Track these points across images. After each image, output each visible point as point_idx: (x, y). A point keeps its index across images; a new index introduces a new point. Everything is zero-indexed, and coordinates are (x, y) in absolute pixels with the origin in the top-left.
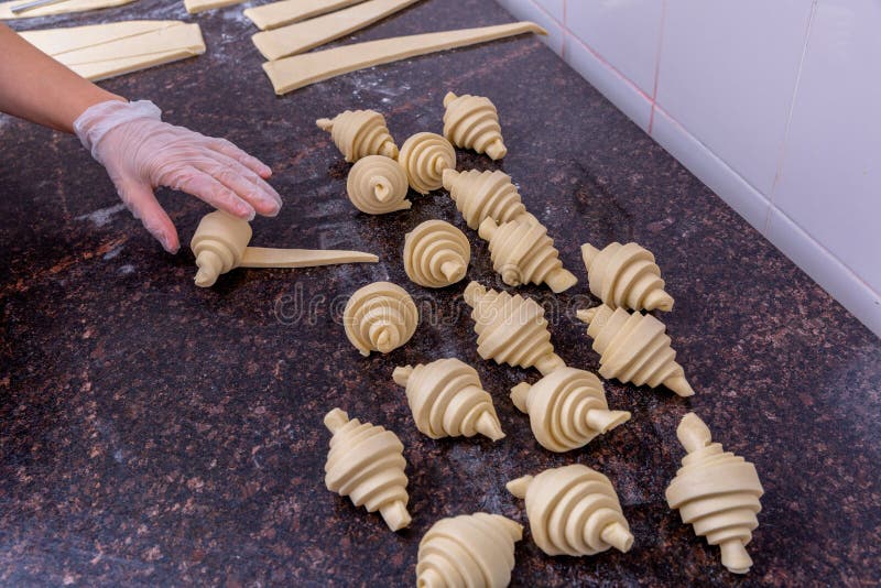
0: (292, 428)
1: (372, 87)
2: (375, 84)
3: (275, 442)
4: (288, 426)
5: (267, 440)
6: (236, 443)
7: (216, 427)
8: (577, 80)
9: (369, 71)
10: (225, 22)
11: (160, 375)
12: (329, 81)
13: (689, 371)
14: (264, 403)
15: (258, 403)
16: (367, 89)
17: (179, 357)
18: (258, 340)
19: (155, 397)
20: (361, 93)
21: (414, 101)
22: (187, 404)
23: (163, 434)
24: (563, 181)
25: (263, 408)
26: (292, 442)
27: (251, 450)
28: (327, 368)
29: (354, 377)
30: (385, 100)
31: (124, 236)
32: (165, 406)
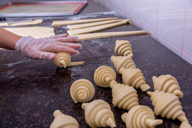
0: (46, 120)
1: (97, 42)
2: (98, 42)
3: (39, 124)
4: (44, 120)
5: (36, 123)
6: (26, 123)
7: (21, 118)
8: (158, 43)
9: (98, 39)
10: (61, 28)
11: (10, 103)
12: (86, 41)
13: (188, 117)
14: (39, 113)
15: (37, 113)
16: (96, 42)
17: (18, 99)
18: (44, 96)
19: (6, 108)
20: (94, 43)
21: (108, 46)
22: (15, 111)
23: (4, 118)
24: (150, 65)
25: (38, 114)
26: (44, 124)
27: (30, 125)
28: (63, 105)
29: (70, 108)
30: (100, 45)
31: (15, 69)
32: (8, 111)
